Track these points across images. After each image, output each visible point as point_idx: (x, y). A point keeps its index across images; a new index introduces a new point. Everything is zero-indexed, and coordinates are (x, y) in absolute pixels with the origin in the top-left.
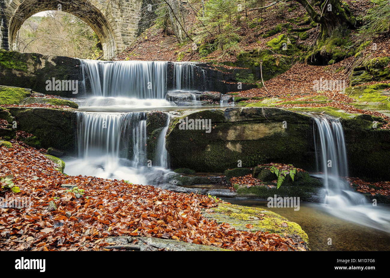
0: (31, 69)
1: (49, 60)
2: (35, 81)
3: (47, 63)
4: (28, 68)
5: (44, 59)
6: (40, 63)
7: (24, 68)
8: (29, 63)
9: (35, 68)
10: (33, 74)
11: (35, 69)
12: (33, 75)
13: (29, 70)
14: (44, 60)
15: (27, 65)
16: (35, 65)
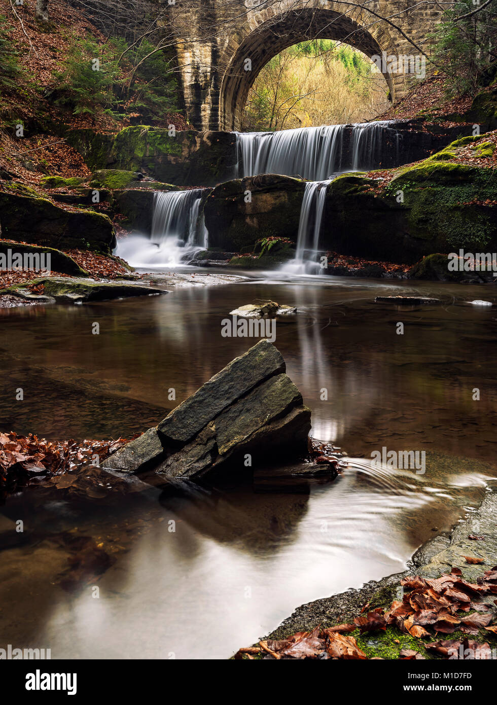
0: (185, 153)
1: (205, 139)
2: (188, 169)
3: (202, 143)
4: (182, 152)
5: (200, 137)
6: (195, 142)
7: (179, 151)
8: (185, 144)
9: (190, 151)
10: (187, 158)
11: (189, 153)
12: (187, 161)
13: (183, 154)
14: (199, 139)
15: (181, 148)
16: (189, 147)
